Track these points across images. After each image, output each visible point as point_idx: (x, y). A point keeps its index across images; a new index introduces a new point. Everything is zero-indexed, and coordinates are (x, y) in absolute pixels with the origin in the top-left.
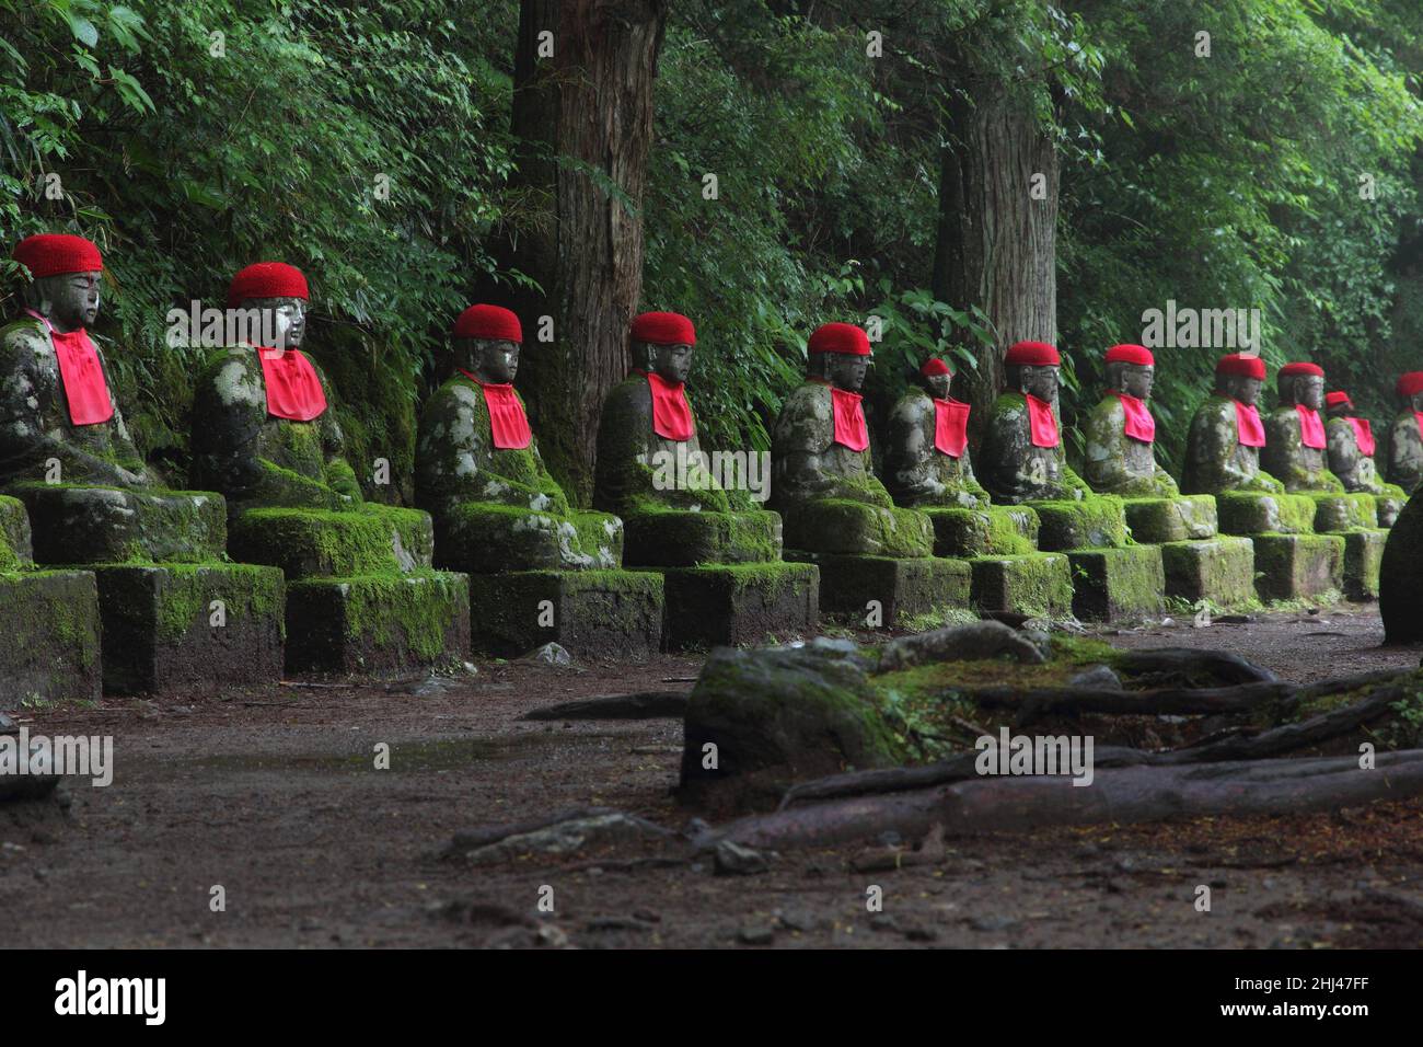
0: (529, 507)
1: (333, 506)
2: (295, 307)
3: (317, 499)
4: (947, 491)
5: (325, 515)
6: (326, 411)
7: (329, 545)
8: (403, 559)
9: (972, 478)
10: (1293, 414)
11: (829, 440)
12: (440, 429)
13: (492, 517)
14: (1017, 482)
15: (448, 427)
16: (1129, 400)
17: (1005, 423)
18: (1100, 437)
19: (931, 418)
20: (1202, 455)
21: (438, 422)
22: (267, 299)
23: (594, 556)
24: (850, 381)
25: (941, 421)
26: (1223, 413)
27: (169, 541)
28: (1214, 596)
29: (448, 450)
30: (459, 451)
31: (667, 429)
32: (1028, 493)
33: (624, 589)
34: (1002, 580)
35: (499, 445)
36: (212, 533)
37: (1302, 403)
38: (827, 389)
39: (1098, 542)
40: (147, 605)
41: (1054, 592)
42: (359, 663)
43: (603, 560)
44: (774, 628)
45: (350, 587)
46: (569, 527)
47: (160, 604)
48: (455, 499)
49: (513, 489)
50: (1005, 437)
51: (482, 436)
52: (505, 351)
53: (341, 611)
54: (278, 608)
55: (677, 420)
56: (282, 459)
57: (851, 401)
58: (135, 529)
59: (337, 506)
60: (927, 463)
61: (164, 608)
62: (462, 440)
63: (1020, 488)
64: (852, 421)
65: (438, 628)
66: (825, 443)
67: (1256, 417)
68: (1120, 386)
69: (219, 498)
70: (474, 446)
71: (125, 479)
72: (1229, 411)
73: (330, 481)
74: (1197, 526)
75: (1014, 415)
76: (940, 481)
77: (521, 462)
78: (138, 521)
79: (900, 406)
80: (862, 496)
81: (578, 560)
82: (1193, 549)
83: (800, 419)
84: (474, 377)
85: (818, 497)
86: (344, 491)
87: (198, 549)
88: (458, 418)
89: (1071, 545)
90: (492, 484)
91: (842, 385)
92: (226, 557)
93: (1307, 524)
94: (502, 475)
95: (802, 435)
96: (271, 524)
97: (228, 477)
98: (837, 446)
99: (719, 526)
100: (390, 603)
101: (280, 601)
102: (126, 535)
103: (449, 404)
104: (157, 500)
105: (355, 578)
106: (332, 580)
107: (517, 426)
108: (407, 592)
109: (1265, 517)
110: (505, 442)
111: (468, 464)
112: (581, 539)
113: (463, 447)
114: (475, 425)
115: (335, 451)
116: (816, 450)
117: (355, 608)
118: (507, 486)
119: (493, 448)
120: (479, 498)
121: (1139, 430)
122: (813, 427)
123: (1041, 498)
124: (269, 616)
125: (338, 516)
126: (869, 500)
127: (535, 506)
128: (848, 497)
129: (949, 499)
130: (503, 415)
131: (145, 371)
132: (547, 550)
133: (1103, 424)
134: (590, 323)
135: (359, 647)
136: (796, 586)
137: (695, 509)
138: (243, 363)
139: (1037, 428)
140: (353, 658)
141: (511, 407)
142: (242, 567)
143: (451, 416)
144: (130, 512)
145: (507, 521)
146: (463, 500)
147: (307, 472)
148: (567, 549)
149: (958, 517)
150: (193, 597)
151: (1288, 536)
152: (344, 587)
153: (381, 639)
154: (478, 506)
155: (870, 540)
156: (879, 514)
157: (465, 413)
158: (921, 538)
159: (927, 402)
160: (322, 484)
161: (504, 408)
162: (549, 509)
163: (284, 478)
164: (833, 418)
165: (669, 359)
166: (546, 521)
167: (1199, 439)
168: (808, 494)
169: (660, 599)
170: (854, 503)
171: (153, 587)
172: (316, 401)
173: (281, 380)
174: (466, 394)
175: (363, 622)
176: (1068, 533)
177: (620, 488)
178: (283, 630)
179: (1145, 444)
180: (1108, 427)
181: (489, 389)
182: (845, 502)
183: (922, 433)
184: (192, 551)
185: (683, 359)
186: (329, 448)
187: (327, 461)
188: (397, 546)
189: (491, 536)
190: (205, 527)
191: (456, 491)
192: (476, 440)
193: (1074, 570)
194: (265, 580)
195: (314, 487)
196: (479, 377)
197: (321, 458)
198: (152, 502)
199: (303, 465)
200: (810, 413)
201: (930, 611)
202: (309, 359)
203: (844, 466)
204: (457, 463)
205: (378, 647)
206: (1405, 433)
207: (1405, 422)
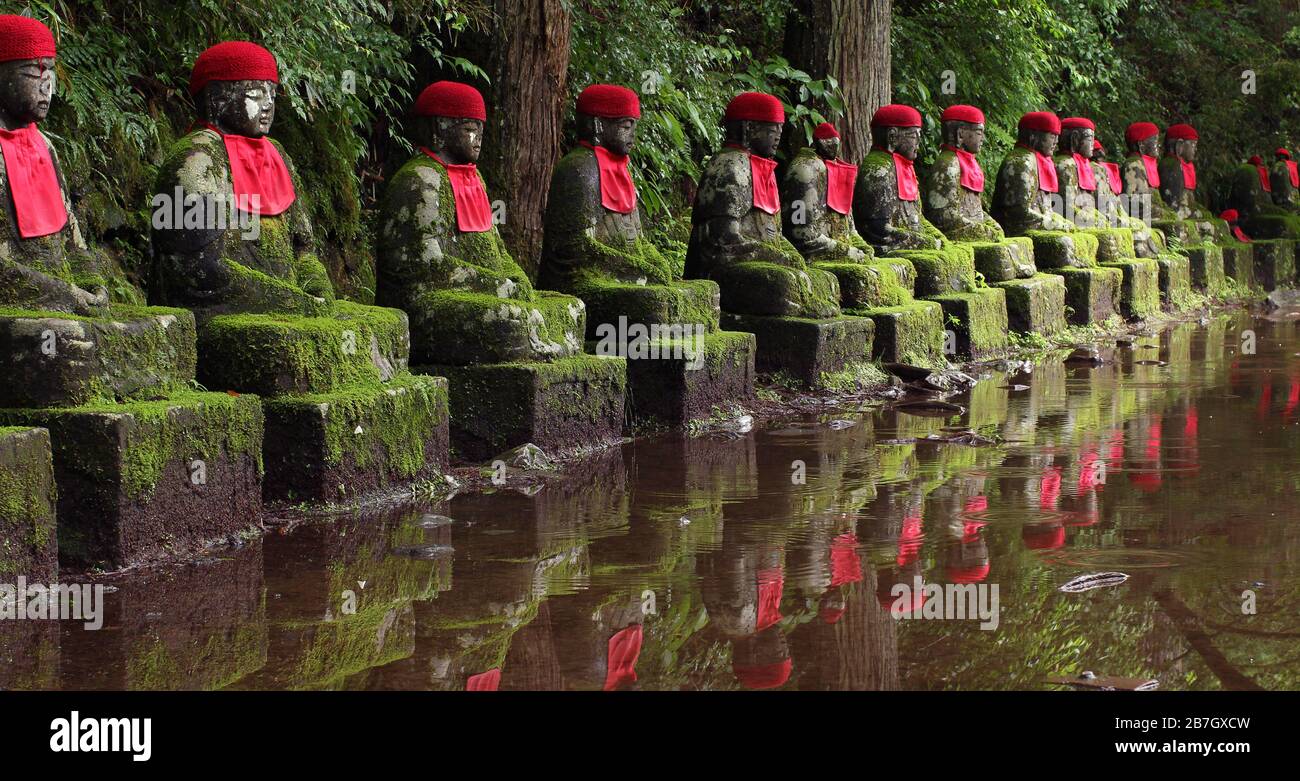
0: (496, 295)
1: (306, 310)
2: (265, 92)
3: (289, 303)
4: (838, 246)
5: (300, 323)
6: (295, 203)
7: (305, 357)
8: (381, 366)
9: (855, 233)
10: (1071, 162)
11: (748, 204)
12: (404, 212)
13: (461, 306)
14: (886, 233)
15: (413, 211)
16: (964, 155)
17: (874, 179)
18: (940, 187)
19: (824, 179)
20: (1009, 200)
21: (401, 206)
22: (234, 82)
23: (561, 343)
24: (767, 148)
25: (832, 181)
26: (1027, 163)
27: (133, 374)
28: (1039, 329)
29: (413, 235)
30: (424, 236)
31: (613, 202)
32: (896, 242)
33: (592, 377)
34: (893, 331)
35: (464, 228)
36: (181, 357)
37: (1078, 151)
38: (745, 155)
39: (956, 287)
40: (111, 460)
41: (932, 337)
42: (339, 490)
43: (570, 347)
44: (719, 400)
45: (330, 408)
46: (537, 314)
47: (125, 458)
48: (421, 287)
49: (480, 275)
50: (875, 192)
51: (448, 220)
52: (469, 130)
53: (320, 436)
54: (255, 442)
55: (623, 193)
56: (250, 258)
57: (767, 167)
58: (95, 363)
59: (311, 311)
60: (819, 221)
61: (130, 461)
62: (428, 224)
63: (888, 239)
64: (768, 186)
65: (419, 443)
66: (745, 207)
67: (1051, 166)
68: (956, 141)
69: (188, 315)
70: (440, 230)
71: (82, 301)
72: (1031, 161)
73: (300, 280)
74: (1023, 267)
75: (883, 172)
76: (830, 236)
77: (486, 246)
78: (98, 355)
79: (795, 166)
80: (778, 259)
81: (547, 349)
82: (1023, 288)
83: (723, 185)
84: (436, 156)
85: (740, 260)
86: (316, 292)
87: (166, 380)
88: (423, 201)
89: (936, 292)
90: (459, 270)
91: (759, 151)
92: (196, 384)
93: (1092, 259)
94: (467, 259)
95: (724, 200)
96: (242, 334)
97: (193, 281)
98: (755, 210)
99: (669, 301)
100: (371, 420)
101: (257, 431)
102: (85, 373)
103: (414, 187)
104: (119, 325)
105: (334, 395)
106: (309, 398)
107: (480, 207)
108: (387, 405)
109: (1065, 254)
110: (469, 225)
111: (434, 249)
112: (548, 326)
113: (429, 232)
114: (440, 208)
115: (304, 245)
116: (738, 215)
117: (334, 430)
118: (473, 272)
119: (458, 232)
120: (444, 287)
121: (972, 182)
122: (735, 193)
123: (907, 248)
124: (246, 453)
125: (311, 322)
126: (786, 262)
127: (502, 292)
128: (768, 260)
129: (840, 254)
130: (467, 196)
131: (97, 149)
132: (518, 340)
133: (943, 175)
134: (523, 92)
135: (340, 472)
136: (736, 357)
137: (642, 283)
138: (209, 154)
139: (902, 183)
140: (333, 485)
141: (474, 188)
142: (217, 397)
143: (415, 199)
144: (88, 344)
145: (475, 312)
146: (429, 288)
147: (277, 272)
148: (536, 338)
149: (852, 273)
150: (162, 444)
151: (1085, 270)
152: (323, 407)
153: (362, 461)
154: (446, 293)
155: (791, 303)
156: (798, 277)
157: (431, 196)
158: (831, 297)
159: (820, 164)
160: (293, 285)
161: (468, 189)
162: (515, 296)
163: (253, 280)
164: (751, 183)
165: (616, 133)
166: (516, 311)
167: (1007, 185)
168: (729, 257)
169: (622, 382)
170: (774, 266)
171: (118, 439)
172: (285, 194)
173: (249, 171)
174: (430, 175)
175: (343, 445)
176: (933, 281)
177: (568, 262)
178: (261, 466)
179: (976, 193)
180: (947, 178)
181: (453, 170)
182: (763, 265)
183: (816, 193)
184: (158, 383)
185: (629, 132)
186: (298, 243)
187: (296, 258)
188: (375, 353)
189: (460, 326)
190: (173, 352)
191: (421, 278)
192: (442, 225)
193: (946, 318)
194: (242, 412)
195: (285, 289)
196: (442, 157)
197: (290, 254)
198: (114, 329)
199: (273, 264)
200: (731, 179)
201: (842, 368)
202: (276, 145)
203: (762, 229)
204: (422, 249)
205: (359, 470)
206: (1134, 173)
207: (1134, 164)
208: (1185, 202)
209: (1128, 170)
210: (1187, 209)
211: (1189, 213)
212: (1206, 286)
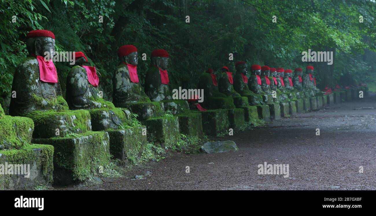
206: (120, 74)
207: (121, 69)
208: (162, 91)
209: (118, 73)
210: (162, 95)
211: (164, 97)
212: (164, 142)
